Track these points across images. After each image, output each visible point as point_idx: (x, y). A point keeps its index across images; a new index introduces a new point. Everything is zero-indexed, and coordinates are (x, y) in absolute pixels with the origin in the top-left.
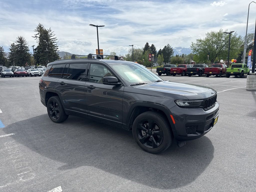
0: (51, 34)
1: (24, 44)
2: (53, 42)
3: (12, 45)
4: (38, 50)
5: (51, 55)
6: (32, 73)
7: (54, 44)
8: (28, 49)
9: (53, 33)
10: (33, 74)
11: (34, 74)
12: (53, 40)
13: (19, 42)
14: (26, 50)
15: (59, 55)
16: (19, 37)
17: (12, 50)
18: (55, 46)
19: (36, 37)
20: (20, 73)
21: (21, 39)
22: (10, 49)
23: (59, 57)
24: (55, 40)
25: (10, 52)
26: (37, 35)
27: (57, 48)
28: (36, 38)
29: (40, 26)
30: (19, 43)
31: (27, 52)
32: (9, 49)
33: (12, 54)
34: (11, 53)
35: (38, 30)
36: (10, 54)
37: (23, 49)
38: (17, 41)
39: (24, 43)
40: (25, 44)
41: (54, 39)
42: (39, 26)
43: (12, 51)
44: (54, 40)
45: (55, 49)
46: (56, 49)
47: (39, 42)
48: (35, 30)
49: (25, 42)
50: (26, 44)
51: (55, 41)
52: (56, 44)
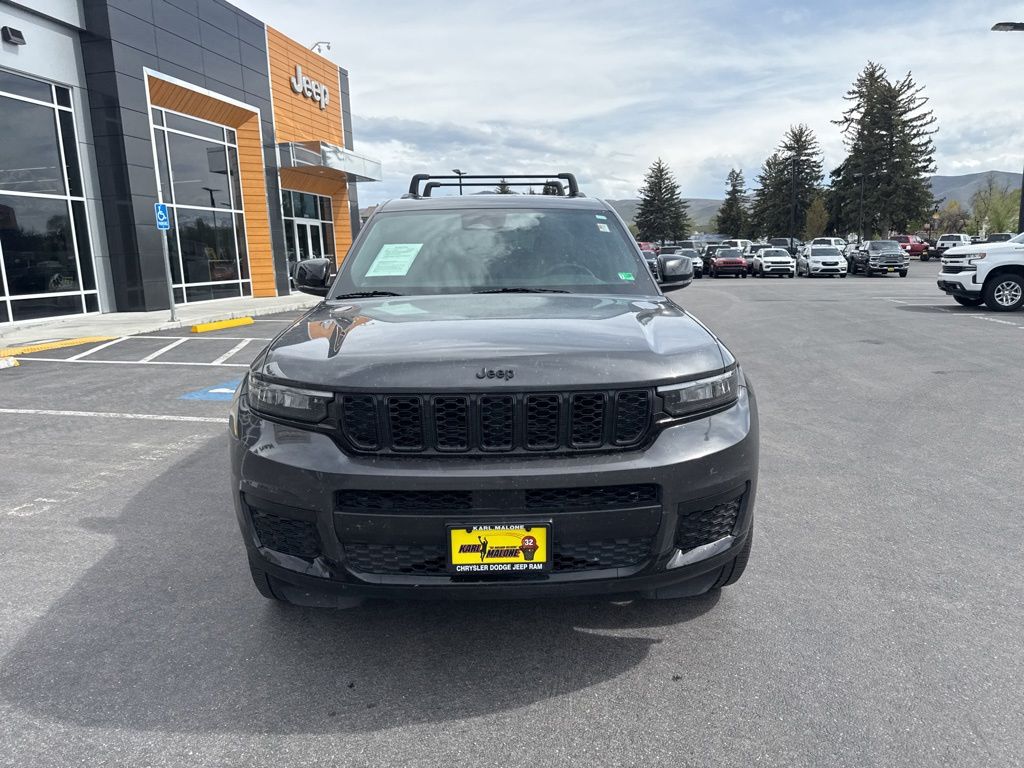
0: (912, 100)
1: (806, 155)
2: (915, 131)
3: (768, 164)
4: (848, 173)
5: (894, 192)
6: (764, 265)
7: (915, 142)
8: (819, 172)
9: (917, 95)
10: (769, 267)
11: (769, 269)
12: (915, 123)
13: (789, 148)
14: (812, 178)
15: (930, 190)
16: (795, 130)
17: (766, 179)
18: (919, 149)
19: (847, 120)
20: (724, 262)
21: (801, 137)
22: (760, 176)
23: (930, 196)
24: (924, 121)
25: (760, 187)
26: (852, 111)
27: (927, 157)
28: (846, 124)
29: (871, 75)
30: (790, 153)
31: (813, 184)
32: (758, 179)
33: (764, 194)
34: (760, 193)
35: (859, 92)
36: (758, 195)
37: (802, 172)
38: (786, 146)
39: (807, 149)
40: (810, 155)
41: (919, 118)
42: (864, 75)
43: (765, 185)
44: (919, 123)
45: (919, 165)
46: (925, 164)
47: (853, 139)
48: (849, 93)
49: (813, 146)
50: (813, 153)
51: (922, 129)
52: (924, 139)
